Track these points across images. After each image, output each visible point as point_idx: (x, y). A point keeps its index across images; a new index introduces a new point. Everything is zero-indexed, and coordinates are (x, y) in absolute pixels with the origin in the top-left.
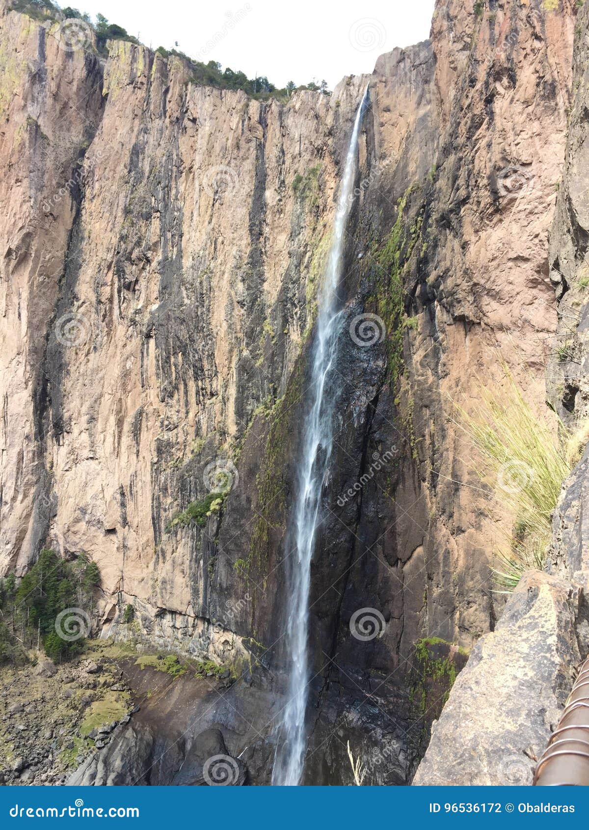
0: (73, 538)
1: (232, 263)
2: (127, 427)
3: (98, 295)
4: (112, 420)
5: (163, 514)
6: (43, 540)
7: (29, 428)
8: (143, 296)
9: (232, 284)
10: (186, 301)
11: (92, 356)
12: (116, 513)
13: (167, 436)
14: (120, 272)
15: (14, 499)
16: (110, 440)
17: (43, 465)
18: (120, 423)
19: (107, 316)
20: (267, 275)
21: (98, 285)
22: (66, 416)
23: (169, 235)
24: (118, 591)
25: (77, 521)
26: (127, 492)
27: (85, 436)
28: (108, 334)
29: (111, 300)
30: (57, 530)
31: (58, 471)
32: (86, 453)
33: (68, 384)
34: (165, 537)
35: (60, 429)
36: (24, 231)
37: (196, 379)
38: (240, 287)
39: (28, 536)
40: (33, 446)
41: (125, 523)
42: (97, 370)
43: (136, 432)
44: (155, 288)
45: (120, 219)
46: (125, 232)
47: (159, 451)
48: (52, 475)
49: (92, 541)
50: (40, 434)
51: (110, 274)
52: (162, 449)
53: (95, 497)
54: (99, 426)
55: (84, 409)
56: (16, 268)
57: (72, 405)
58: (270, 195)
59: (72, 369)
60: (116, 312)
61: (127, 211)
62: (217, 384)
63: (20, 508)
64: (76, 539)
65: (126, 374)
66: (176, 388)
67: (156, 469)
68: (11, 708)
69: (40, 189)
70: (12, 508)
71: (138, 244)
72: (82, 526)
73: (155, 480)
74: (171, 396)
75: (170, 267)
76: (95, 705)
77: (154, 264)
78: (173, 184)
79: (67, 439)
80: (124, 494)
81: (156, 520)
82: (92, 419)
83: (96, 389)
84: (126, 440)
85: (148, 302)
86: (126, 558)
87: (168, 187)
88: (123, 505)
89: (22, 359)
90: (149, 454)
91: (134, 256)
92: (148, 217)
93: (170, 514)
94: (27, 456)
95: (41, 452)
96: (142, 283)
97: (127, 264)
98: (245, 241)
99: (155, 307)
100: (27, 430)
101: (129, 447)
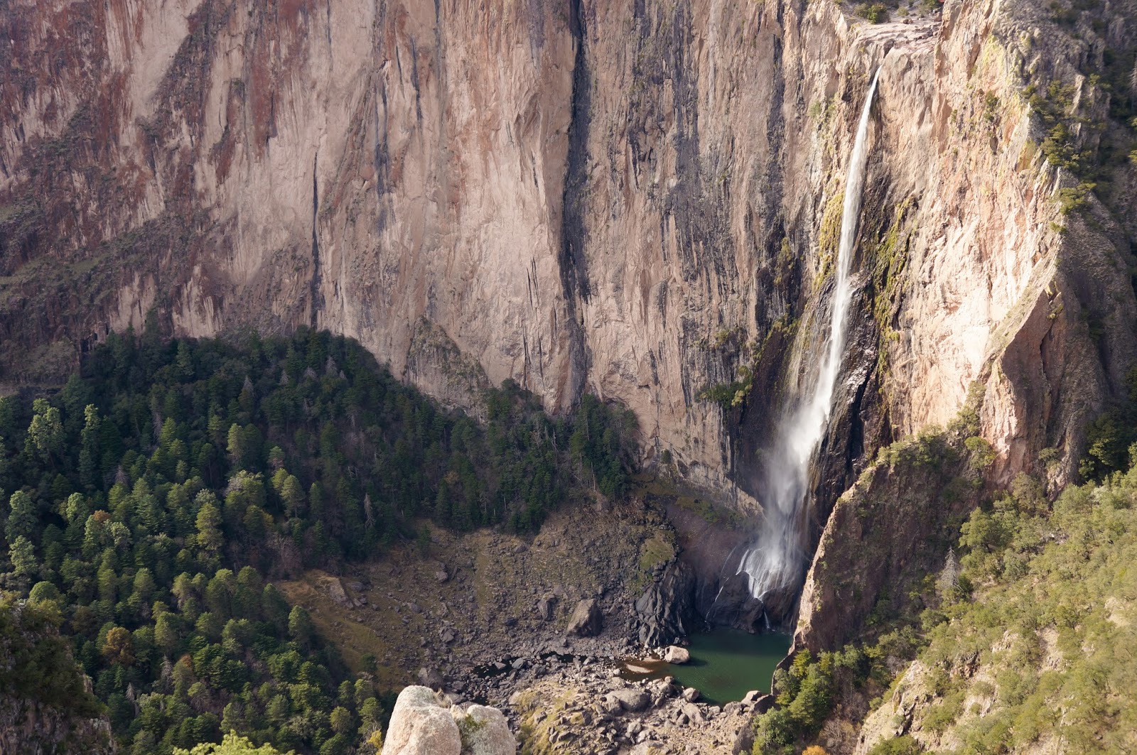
0: (608, 387)
1: (749, 172)
2: (652, 298)
3: (613, 164)
4: (638, 291)
5: (693, 385)
6: (582, 385)
7: (557, 288)
8: (659, 167)
9: (751, 193)
10: (705, 193)
11: (611, 223)
12: (650, 373)
13: (692, 316)
14: (634, 143)
15: (552, 351)
16: (636, 309)
17: (574, 320)
18: (645, 293)
19: (624, 185)
20: (785, 191)
21: (612, 152)
22: (592, 280)
23: (684, 110)
24: (655, 436)
25: (611, 373)
26: (657, 355)
27: (612, 302)
28: (627, 204)
29: (627, 171)
30: (594, 378)
31: (590, 329)
32: (614, 315)
33: (590, 249)
34: (695, 405)
35: (586, 290)
36: (531, 94)
37: (718, 273)
38: (760, 198)
39: (569, 382)
40: (564, 304)
41: (656, 381)
42: (618, 239)
43: (662, 304)
44: (672, 163)
45: (629, 79)
46: (635, 98)
47: (685, 327)
48: (584, 331)
49: (628, 391)
50: (568, 293)
51: (624, 141)
52: (689, 327)
53: (627, 356)
54: (626, 295)
55: (609, 275)
56: (527, 132)
57: (597, 272)
58: (787, 108)
59: (593, 235)
60: (633, 182)
61: (636, 72)
62: (738, 284)
63: (558, 358)
64: (613, 388)
65: (648, 247)
66: (698, 272)
67: (684, 344)
68: (586, 542)
69: (540, 43)
70: (551, 358)
71: (651, 113)
72: (617, 377)
73: (683, 353)
74: (694, 278)
75: (688, 146)
76: (648, 542)
77: (669, 135)
78: (685, 46)
79: (594, 301)
80: (654, 359)
81: (685, 387)
82: (617, 288)
83: (620, 259)
84: (653, 310)
85: (664, 177)
86: (660, 411)
87: (680, 50)
88: (653, 366)
89: (545, 227)
90: (676, 329)
91: (647, 127)
92: (659, 81)
93: (699, 385)
94: (560, 313)
95: (571, 309)
96: (658, 154)
97: (641, 135)
98: (762, 148)
99: (673, 182)
100: (556, 291)
101: (656, 317)
